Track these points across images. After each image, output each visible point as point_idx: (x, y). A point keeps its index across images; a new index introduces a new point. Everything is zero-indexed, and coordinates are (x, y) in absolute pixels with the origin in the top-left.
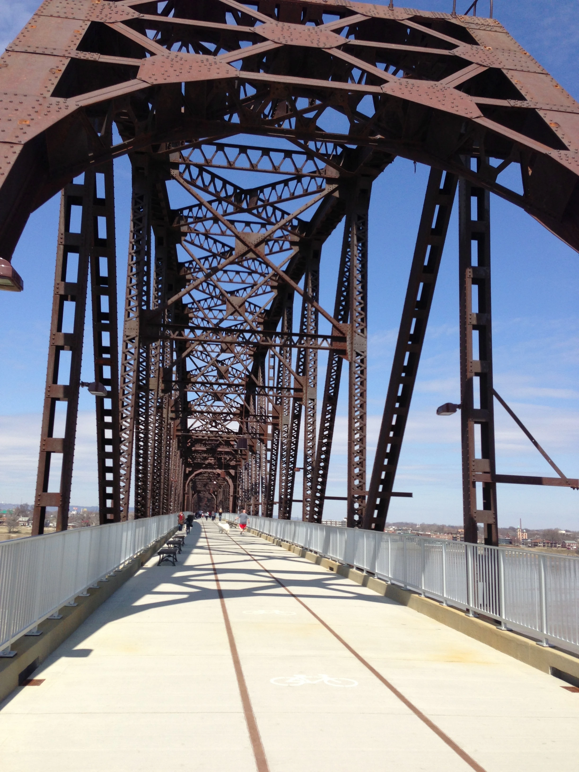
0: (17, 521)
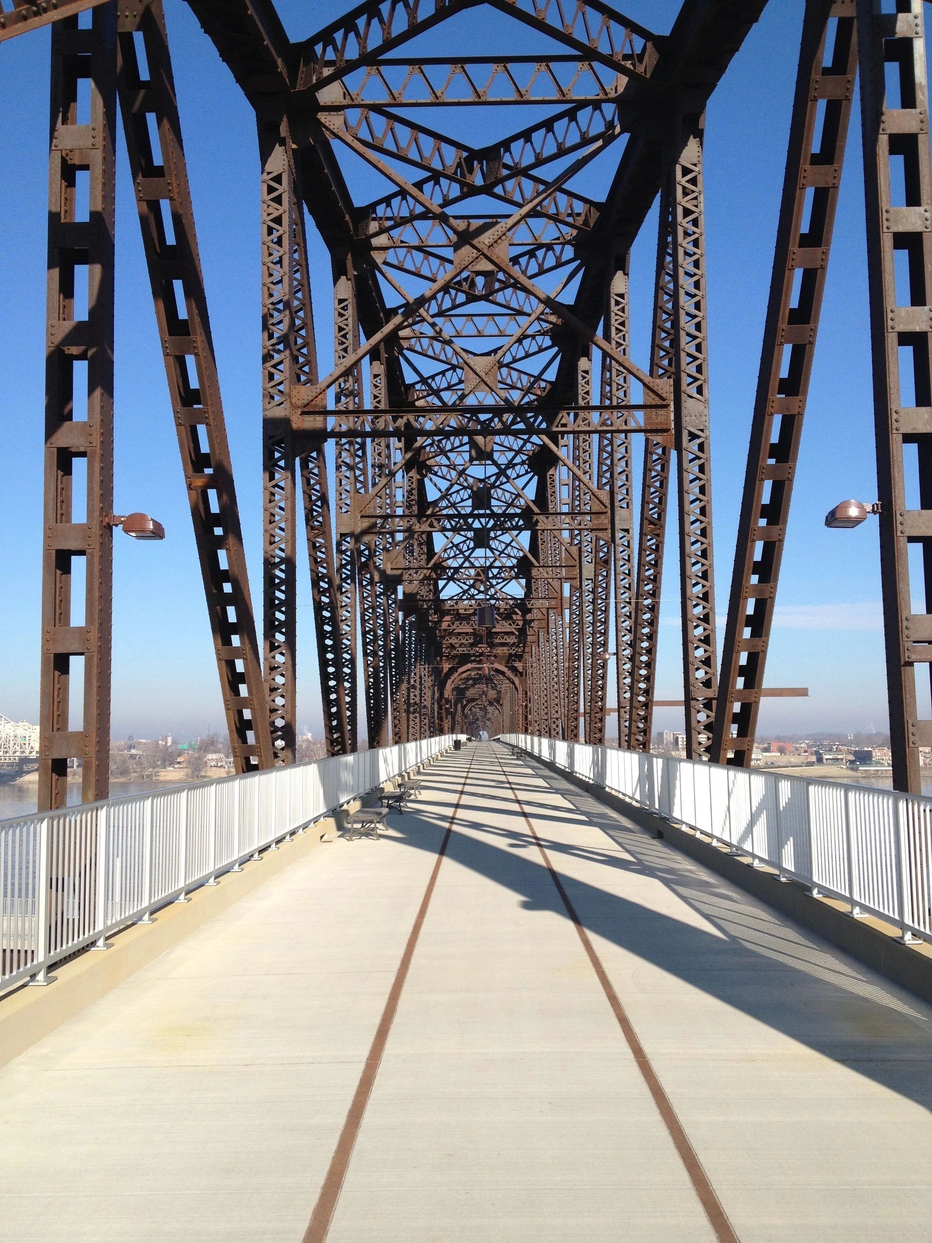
0: (205, 760)
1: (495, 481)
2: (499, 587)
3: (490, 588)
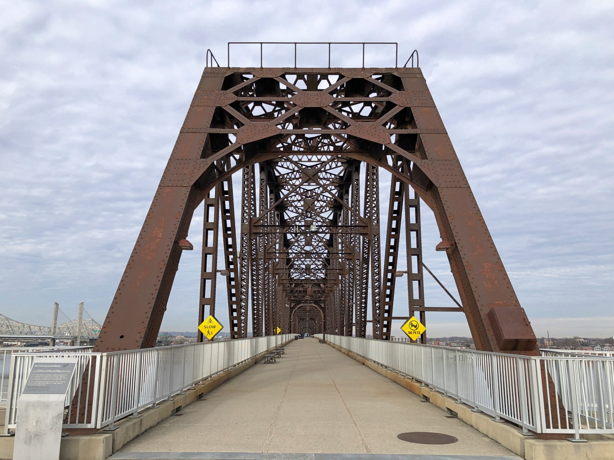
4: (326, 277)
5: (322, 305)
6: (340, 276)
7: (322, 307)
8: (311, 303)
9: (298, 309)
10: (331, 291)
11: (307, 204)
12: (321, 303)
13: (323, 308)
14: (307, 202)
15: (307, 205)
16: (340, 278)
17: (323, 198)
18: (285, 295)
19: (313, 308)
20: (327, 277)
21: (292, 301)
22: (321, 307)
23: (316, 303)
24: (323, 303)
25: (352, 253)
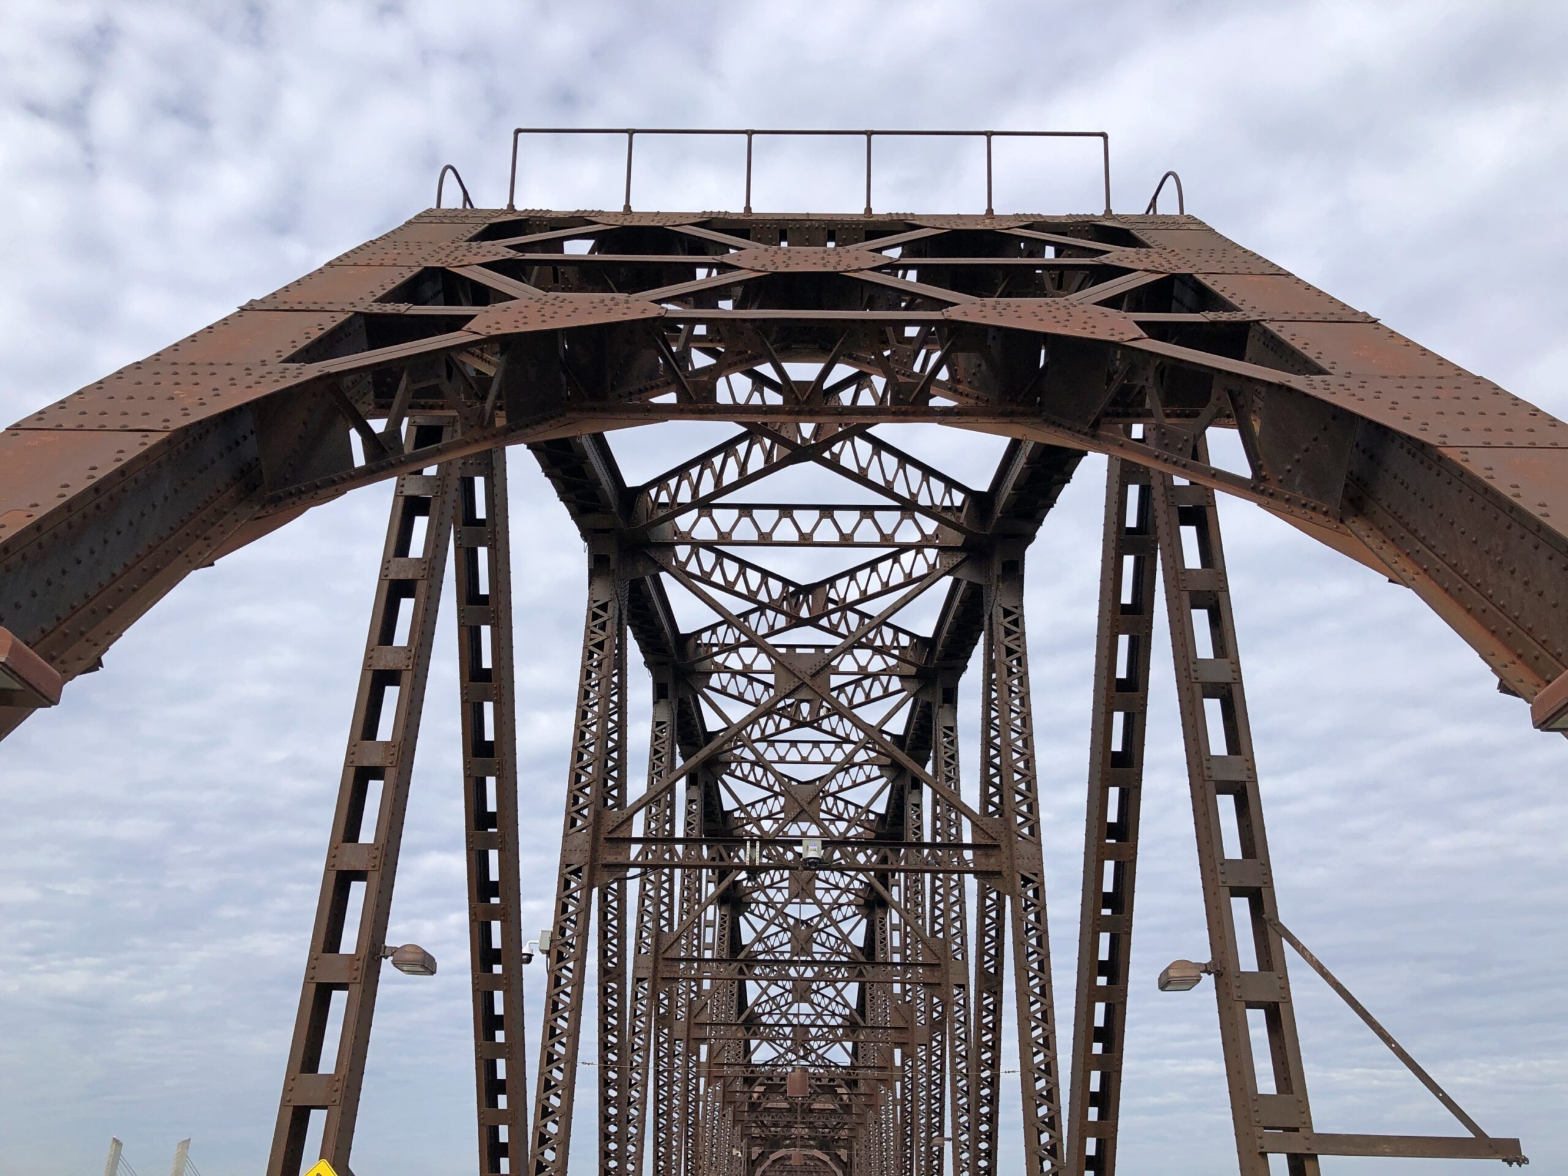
1: (819, 923)
2: (820, 1052)
3: (810, 1054)
4: (854, 1061)
5: (843, 1153)
6: (898, 1053)
7: (842, 1161)
8: (811, 1147)
9: (770, 1166)
10: (869, 1106)
11: (796, 800)
12: (839, 1147)
13: (845, 1164)
14: (796, 796)
15: (796, 804)
16: (898, 1062)
17: (846, 808)
18: (731, 1118)
19: (818, 1163)
20: (857, 1059)
21: (752, 1141)
22: (837, 1158)
23: (824, 1145)
24: (844, 1147)
25: (938, 965)
